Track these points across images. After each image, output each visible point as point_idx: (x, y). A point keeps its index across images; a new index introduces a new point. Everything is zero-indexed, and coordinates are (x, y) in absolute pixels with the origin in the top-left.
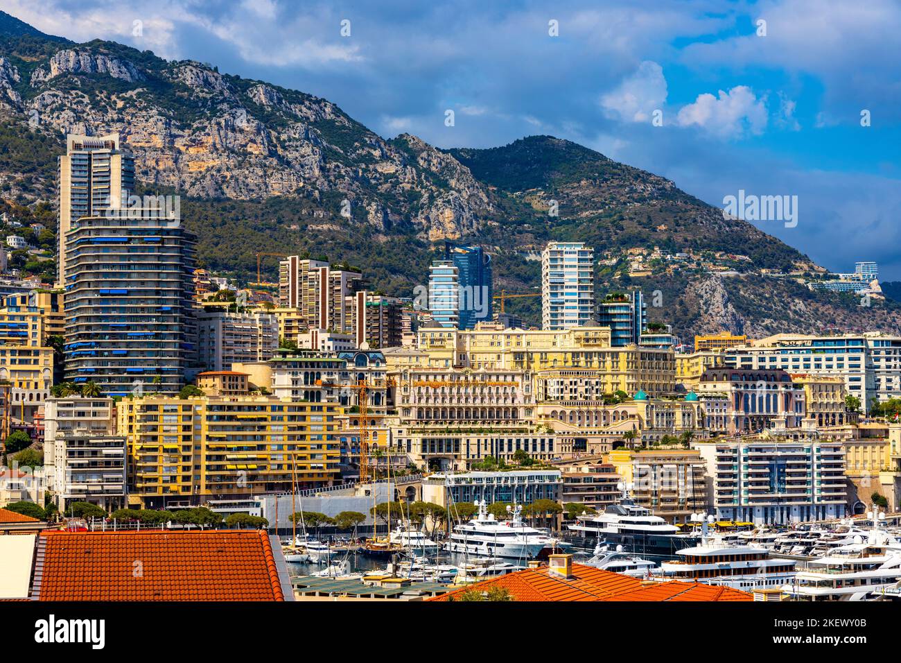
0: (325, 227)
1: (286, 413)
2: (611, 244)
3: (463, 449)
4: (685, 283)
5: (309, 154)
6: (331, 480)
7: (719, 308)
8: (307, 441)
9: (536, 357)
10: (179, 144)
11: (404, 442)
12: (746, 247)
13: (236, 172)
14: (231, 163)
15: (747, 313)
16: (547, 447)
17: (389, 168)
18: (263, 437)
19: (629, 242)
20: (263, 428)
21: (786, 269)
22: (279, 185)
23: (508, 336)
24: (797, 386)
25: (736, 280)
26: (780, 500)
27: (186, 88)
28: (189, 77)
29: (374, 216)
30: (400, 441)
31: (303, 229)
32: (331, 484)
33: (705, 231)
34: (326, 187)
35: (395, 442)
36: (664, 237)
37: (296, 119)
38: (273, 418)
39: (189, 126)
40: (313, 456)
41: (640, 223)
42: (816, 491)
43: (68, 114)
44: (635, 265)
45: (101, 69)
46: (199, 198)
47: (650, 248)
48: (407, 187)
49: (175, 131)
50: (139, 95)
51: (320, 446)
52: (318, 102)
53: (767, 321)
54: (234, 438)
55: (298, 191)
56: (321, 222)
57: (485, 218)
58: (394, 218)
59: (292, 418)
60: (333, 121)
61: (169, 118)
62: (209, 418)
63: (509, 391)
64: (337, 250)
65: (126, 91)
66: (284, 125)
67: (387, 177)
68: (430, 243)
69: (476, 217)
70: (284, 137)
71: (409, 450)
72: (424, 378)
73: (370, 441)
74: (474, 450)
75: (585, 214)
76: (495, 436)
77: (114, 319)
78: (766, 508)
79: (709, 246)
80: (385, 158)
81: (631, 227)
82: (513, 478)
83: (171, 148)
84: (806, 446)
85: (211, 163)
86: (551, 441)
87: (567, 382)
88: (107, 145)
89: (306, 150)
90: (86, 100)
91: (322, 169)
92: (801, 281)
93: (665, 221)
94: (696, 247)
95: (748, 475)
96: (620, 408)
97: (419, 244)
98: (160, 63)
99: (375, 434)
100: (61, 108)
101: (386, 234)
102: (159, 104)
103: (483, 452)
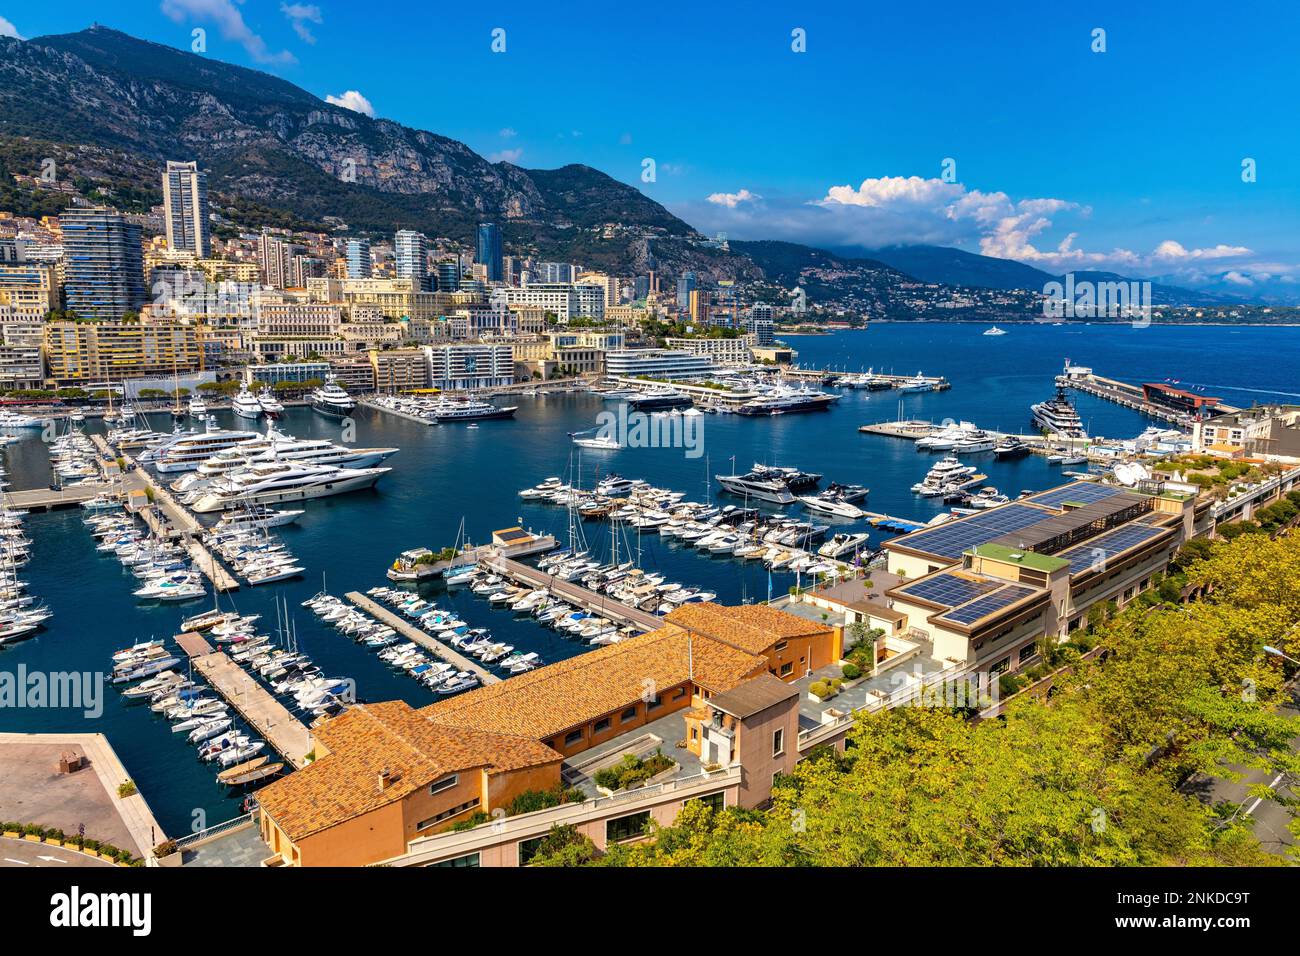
0: (450, 209)
1: (155, 331)
2: (599, 221)
3: (286, 349)
4: (630, 242)
5: (446, 172)
6: (192, 369)
7: (644, 255)
8: (173, 347)
9: (358, 296)
10: (375, 164)
11: (251, 345)
12: (665, 223)
13: (405, 179)
14: (402, 174)
15: (660, 257)
16: (340, 348)
17: (490, 179)
18: (140, 346)
19: (608, 220)
20: (140, 340)
21: (683, 236)
22: (427, 186)
23: (365, 282)
24: (513, 312)
25: (657, 240)
26: (474, 375)
27: (381, 134)
28: (383, 129)
29: (478, 203)
30: (248, 345)
31: (438, 210)
32: (192, 371)
33: (645, 216)
34: (454, 189)
35: (245, 345)
36: (624, 218)
37: (441, 151)
38: (146, 335)
39: (381, 155)
40: (177, 355)
41: (614, 211)
42: (495, 371)
43: (315, 146)
44: (607, 232)
45: (335, 122)
46: (386, 192)
47: (617, 224)
48: (498, 189)
49: (373, 157)
50: (355, 137)
51: (182, 350)
52: (455, 143)
53: (670, 261)
54: (120, 346)
55: (437, 190)
56: (447, 206)
57: (540, 206)
58: (491, 206)
59: (160, 335)
60: (462, 154)
61: (370, 149)
62: (99, 335)
63: (325, 316)
64: (454, 221)
65: (348, 134)
66: (434, 155)
67: (489, 183)
68: (508, 219)
69: (532, 205)
70: (433, 161)
71: (254, 350)
72: (273, 309)
73: (229, 345)
74: (292, 350)
75: (592, 205)
76: (306, 342)
77: (83, 273)
78: (464, 381)
79: (646, 223)
80: (489, 173)
81: (610, 213)
82: (297, 368)
83: (371, 166)
84: (489, 347)
85: (392, 174)
86: (342, 345)
87: (361, 311)
88: (189, 167)
89: (444, 169)
90: (326, 139)
91: (453, 179)
92: (690, 241)
93: (626, 210)
94: (640, 223)
95: (452, 363)
96: (390, 326)
97: (502, 219)
98: (369, 119)
99: (231, 341)
100: (312, 143)
101: (484, 213)
102: (365, 142)
103: (298, 351)
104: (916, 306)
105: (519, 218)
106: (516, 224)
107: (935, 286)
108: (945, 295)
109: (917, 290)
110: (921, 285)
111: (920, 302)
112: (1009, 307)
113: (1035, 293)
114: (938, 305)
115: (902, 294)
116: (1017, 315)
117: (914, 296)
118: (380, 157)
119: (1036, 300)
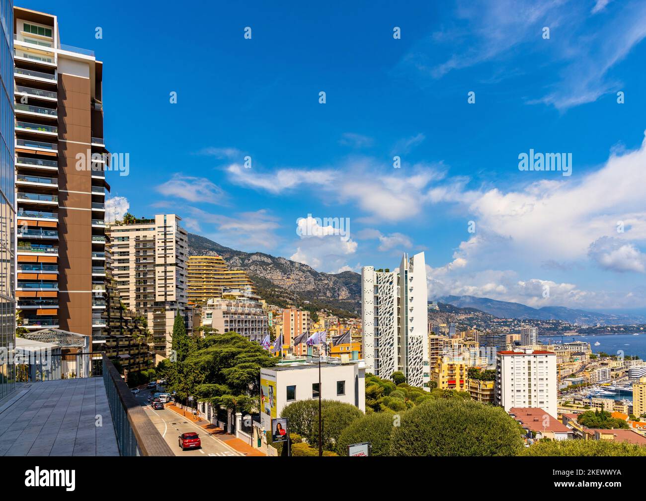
13: (299, 285)
22: (309, 287)
27: (282, 264)
29: (328, 294)
45: (262, 260)
65: (269, 265)
68: (340, 300)
91: (315, 283)
97: (337, 300)
102: (278, 269)
104: (505, 330)
105: (344, 300)
106: (344, 302)
107: (511, 320)
108: (517, 324)
109: (503, 322)
110: (504, 320)
111: (506, 328)
112: (550, 329)
113: (560, 321)
114: (515, 329)
115: (496, 325)
116: (555, 332)
117: (502, 325)
118: (286, 275)
119: (562, 324)
